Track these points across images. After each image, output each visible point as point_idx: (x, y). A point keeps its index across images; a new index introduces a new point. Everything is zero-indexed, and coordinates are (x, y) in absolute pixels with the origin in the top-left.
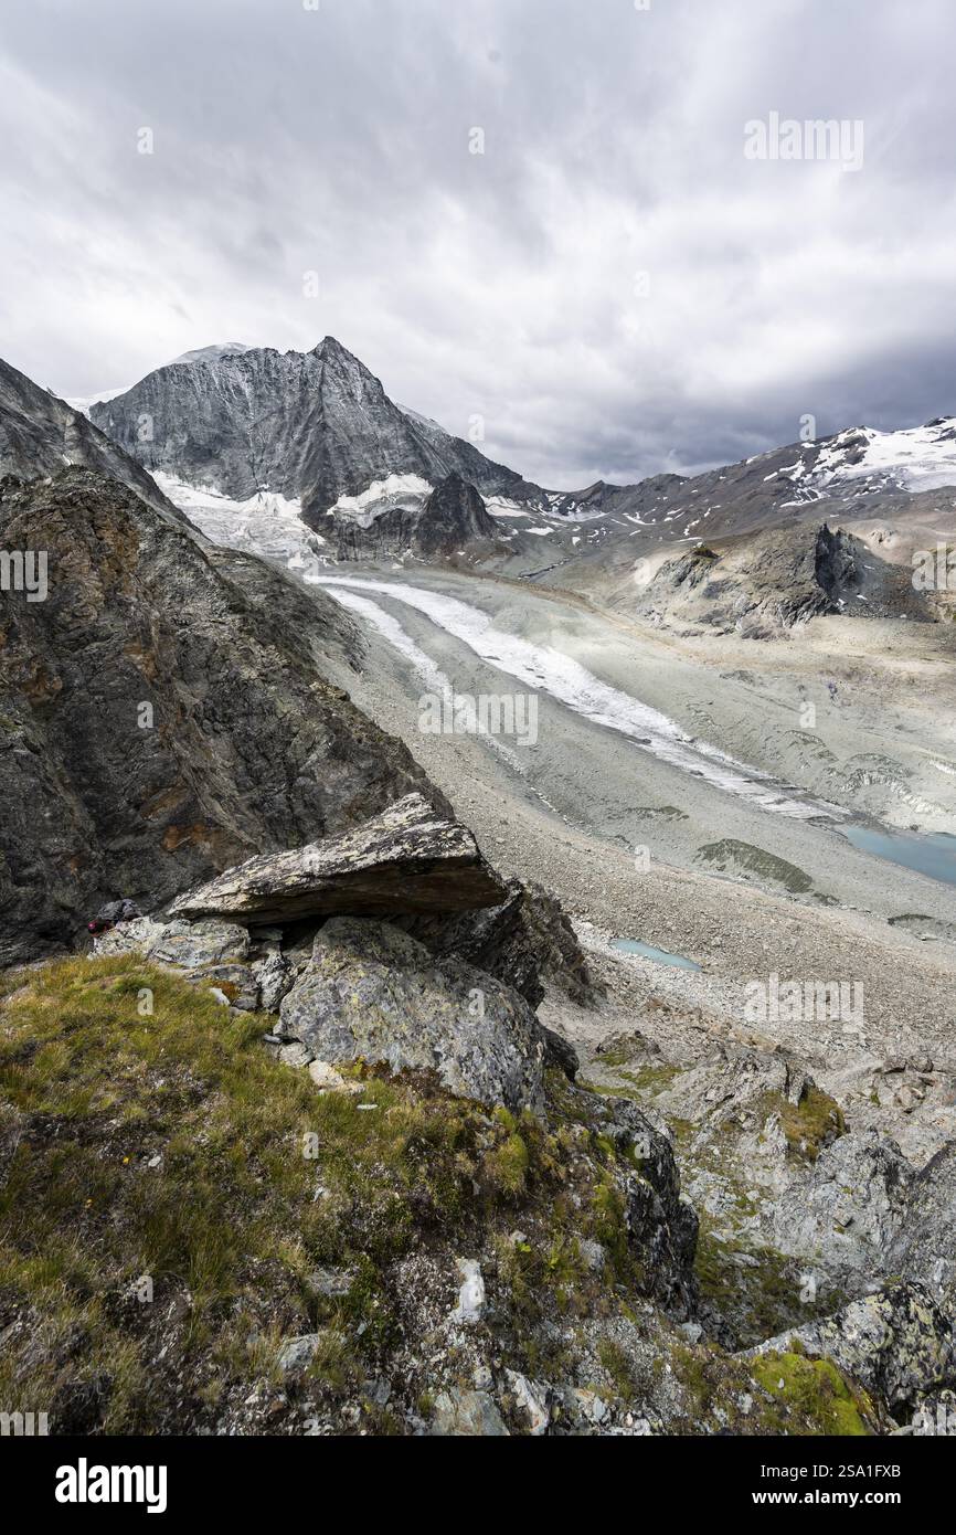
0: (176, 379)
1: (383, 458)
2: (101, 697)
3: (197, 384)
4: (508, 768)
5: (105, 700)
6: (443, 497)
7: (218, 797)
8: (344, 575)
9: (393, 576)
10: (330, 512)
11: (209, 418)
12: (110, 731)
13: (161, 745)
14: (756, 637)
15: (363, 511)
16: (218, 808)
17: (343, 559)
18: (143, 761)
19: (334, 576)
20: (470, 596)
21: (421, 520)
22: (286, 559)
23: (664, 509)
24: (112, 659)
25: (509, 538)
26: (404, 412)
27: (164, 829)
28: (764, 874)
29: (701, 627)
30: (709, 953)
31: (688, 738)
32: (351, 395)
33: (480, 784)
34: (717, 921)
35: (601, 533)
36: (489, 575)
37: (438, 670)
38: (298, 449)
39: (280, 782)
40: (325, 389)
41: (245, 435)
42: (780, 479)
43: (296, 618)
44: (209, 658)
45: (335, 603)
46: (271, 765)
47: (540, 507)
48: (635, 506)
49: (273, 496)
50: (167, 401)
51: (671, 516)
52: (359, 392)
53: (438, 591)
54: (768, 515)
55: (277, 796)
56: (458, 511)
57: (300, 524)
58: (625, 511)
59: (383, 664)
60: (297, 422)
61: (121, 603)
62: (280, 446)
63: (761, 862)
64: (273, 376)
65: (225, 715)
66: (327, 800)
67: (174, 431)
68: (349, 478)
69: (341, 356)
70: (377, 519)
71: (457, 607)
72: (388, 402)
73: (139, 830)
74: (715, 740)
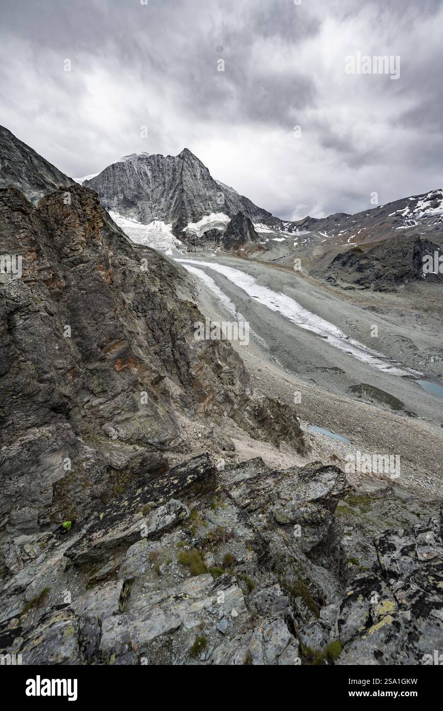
0: (118, 169)
1: (209, 205)
2: (85, 292)
3: (128, 171)
4: (261, 346)
5: (86, 293)
6: (235, 223)
7: (141, 346)
8: (190, 259)
9: (211, 259)
10: (184, 230)
11: (132, 187)
12: (89, 309)
13: (113, 317)
14: (381, 291)
15: (199, 229)
16: (140, 352)
17: (189, 251)
18: (105, 325)
19: (185, 259)
20: (246, 268)
21: (225, 234)
22: (165, 251)
23: (338, 229)
24: (90, 272)
25: (264, 243)
26: (219, 184)
27: (115, 359)
28: (380, 401)
29: (354, 286)
30: (354, 435)
31: (346, 336)
32: (195, 176)
33: (248, 352)
34: (358, 421)
35: (308, 241)
36: (255, 260)
37: (231, 302)
38: (171, 201)
39: (168, 343)
40: (183, 173)
41: (148, 195)
42: (397, 216)
43: (169, 276)
44: (135, 282)
45: (186, 270)
46: (164, 334)
47: (279, 229)
48: (324, 229)
49: (160, 222)
50: (115, 180)
51: (341, 233)
52: (199, 174)
53: (231, 266)
54: (389, 233)
55: (167, 349)
56: (241, 230)
57: (171, 235)
58: (319, 231)
59: (206, 298)
60: (171, 189)
61: (94, 245)
62: (163, 200)
63: (379, 395)
64: (161, 167)
65: (143, 309)
66: (190, 352)
67: (117, 193)
68: (193, 214)
69: (191, 158)
70: (205, 233)
71: (240, 274)
72: (211, 179)
73: (103, 360)
74: (358, 338)
